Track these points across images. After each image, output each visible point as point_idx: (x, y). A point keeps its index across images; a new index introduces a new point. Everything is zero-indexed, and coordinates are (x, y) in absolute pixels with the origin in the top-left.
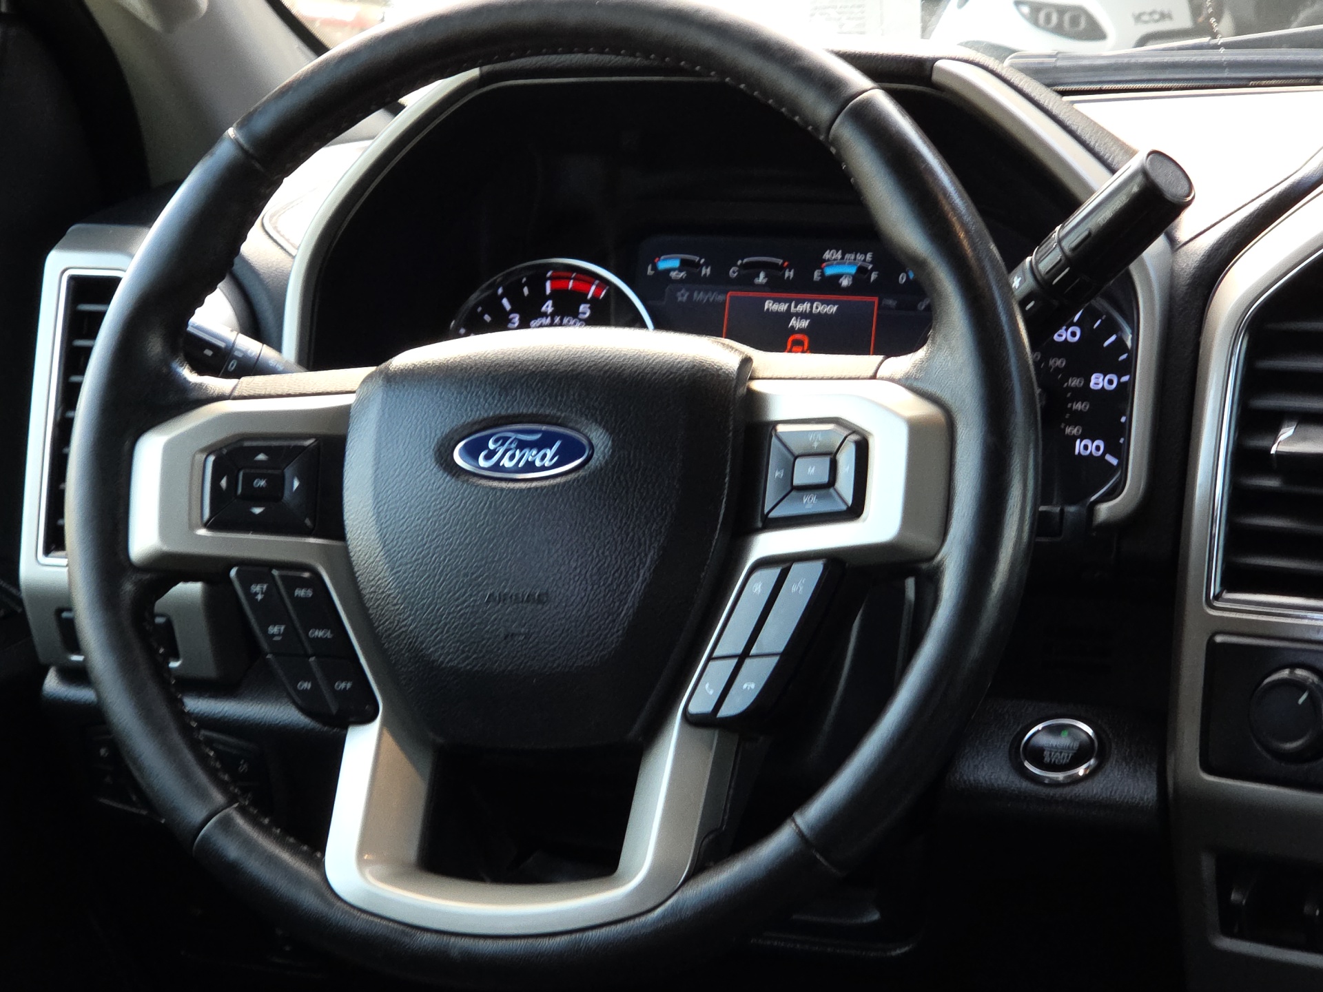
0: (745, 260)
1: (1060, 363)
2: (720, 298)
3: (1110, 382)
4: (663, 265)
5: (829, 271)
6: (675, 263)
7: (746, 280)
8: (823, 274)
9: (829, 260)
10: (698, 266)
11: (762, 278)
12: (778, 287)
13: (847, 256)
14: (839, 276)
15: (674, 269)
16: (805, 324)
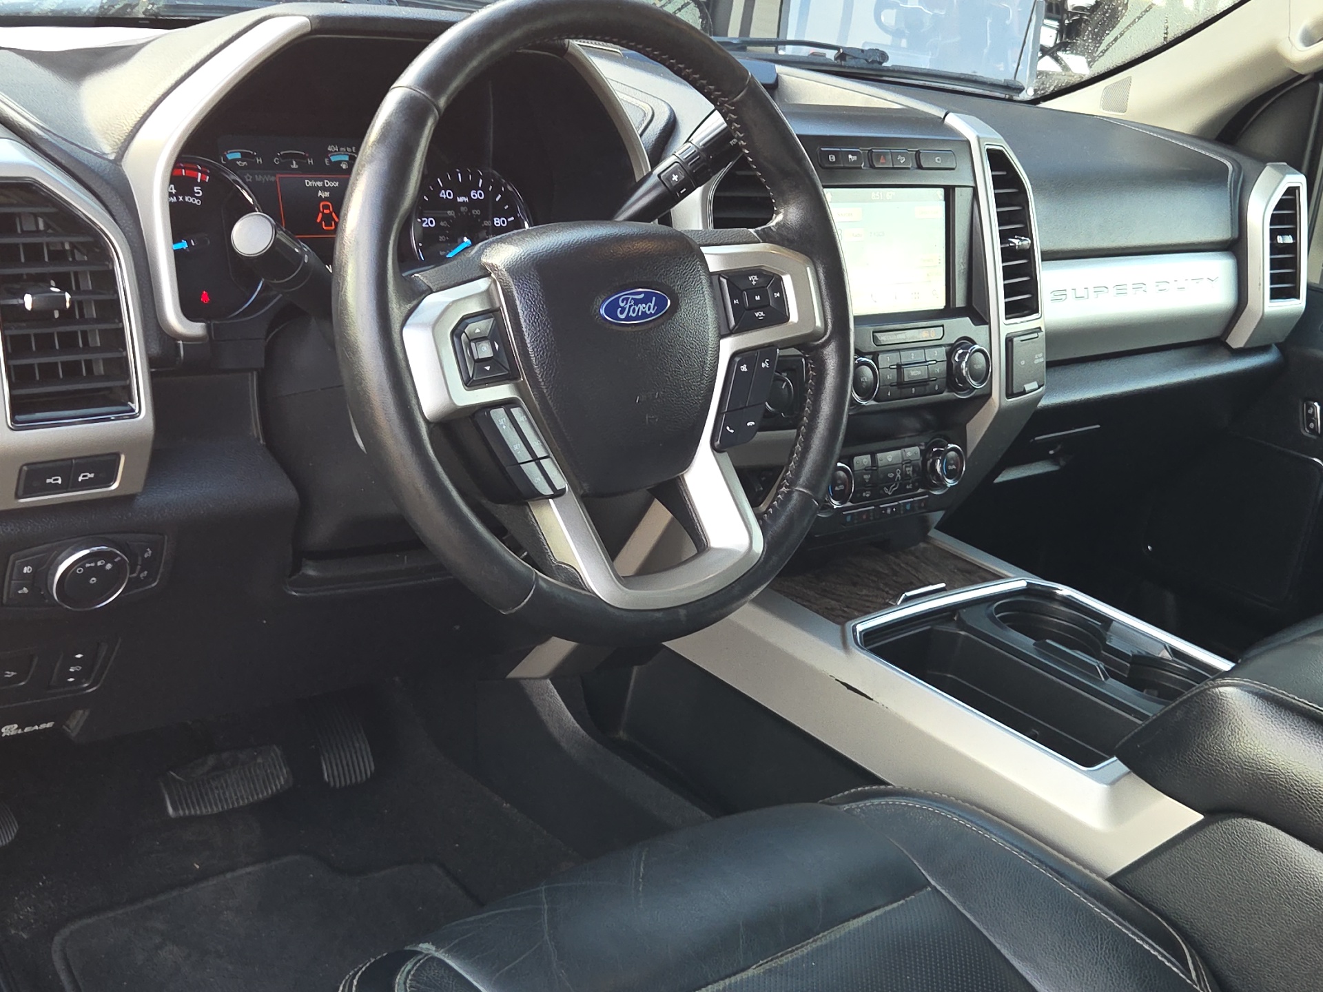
0: (282, 153)
1: (478, 212)
2: (273, 179)
3: (503, 222)
4: (230, 156)
5: (334, 159)
6: (238, 156)
7: (285, 167)
8: (330, 160)
9: (332, 151)
10: (254, 157)
11: (295, 166)
12: (305, 170)
13: (342, 149)
14: (340, 162)
15: (238, 160)
16: (327, 194)
